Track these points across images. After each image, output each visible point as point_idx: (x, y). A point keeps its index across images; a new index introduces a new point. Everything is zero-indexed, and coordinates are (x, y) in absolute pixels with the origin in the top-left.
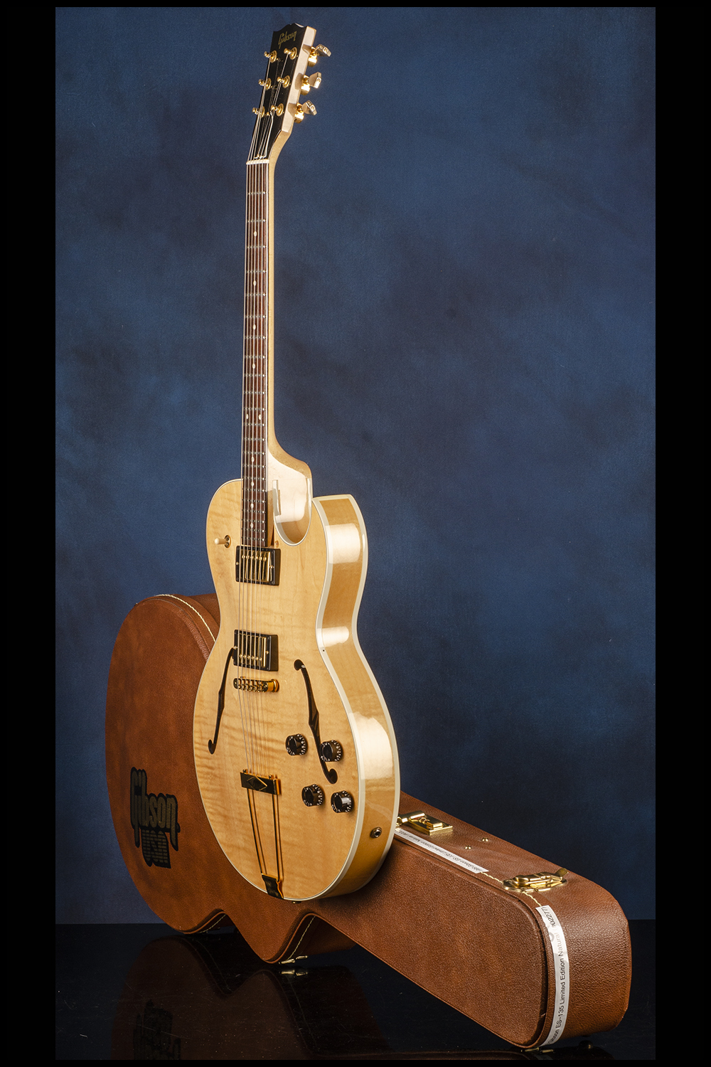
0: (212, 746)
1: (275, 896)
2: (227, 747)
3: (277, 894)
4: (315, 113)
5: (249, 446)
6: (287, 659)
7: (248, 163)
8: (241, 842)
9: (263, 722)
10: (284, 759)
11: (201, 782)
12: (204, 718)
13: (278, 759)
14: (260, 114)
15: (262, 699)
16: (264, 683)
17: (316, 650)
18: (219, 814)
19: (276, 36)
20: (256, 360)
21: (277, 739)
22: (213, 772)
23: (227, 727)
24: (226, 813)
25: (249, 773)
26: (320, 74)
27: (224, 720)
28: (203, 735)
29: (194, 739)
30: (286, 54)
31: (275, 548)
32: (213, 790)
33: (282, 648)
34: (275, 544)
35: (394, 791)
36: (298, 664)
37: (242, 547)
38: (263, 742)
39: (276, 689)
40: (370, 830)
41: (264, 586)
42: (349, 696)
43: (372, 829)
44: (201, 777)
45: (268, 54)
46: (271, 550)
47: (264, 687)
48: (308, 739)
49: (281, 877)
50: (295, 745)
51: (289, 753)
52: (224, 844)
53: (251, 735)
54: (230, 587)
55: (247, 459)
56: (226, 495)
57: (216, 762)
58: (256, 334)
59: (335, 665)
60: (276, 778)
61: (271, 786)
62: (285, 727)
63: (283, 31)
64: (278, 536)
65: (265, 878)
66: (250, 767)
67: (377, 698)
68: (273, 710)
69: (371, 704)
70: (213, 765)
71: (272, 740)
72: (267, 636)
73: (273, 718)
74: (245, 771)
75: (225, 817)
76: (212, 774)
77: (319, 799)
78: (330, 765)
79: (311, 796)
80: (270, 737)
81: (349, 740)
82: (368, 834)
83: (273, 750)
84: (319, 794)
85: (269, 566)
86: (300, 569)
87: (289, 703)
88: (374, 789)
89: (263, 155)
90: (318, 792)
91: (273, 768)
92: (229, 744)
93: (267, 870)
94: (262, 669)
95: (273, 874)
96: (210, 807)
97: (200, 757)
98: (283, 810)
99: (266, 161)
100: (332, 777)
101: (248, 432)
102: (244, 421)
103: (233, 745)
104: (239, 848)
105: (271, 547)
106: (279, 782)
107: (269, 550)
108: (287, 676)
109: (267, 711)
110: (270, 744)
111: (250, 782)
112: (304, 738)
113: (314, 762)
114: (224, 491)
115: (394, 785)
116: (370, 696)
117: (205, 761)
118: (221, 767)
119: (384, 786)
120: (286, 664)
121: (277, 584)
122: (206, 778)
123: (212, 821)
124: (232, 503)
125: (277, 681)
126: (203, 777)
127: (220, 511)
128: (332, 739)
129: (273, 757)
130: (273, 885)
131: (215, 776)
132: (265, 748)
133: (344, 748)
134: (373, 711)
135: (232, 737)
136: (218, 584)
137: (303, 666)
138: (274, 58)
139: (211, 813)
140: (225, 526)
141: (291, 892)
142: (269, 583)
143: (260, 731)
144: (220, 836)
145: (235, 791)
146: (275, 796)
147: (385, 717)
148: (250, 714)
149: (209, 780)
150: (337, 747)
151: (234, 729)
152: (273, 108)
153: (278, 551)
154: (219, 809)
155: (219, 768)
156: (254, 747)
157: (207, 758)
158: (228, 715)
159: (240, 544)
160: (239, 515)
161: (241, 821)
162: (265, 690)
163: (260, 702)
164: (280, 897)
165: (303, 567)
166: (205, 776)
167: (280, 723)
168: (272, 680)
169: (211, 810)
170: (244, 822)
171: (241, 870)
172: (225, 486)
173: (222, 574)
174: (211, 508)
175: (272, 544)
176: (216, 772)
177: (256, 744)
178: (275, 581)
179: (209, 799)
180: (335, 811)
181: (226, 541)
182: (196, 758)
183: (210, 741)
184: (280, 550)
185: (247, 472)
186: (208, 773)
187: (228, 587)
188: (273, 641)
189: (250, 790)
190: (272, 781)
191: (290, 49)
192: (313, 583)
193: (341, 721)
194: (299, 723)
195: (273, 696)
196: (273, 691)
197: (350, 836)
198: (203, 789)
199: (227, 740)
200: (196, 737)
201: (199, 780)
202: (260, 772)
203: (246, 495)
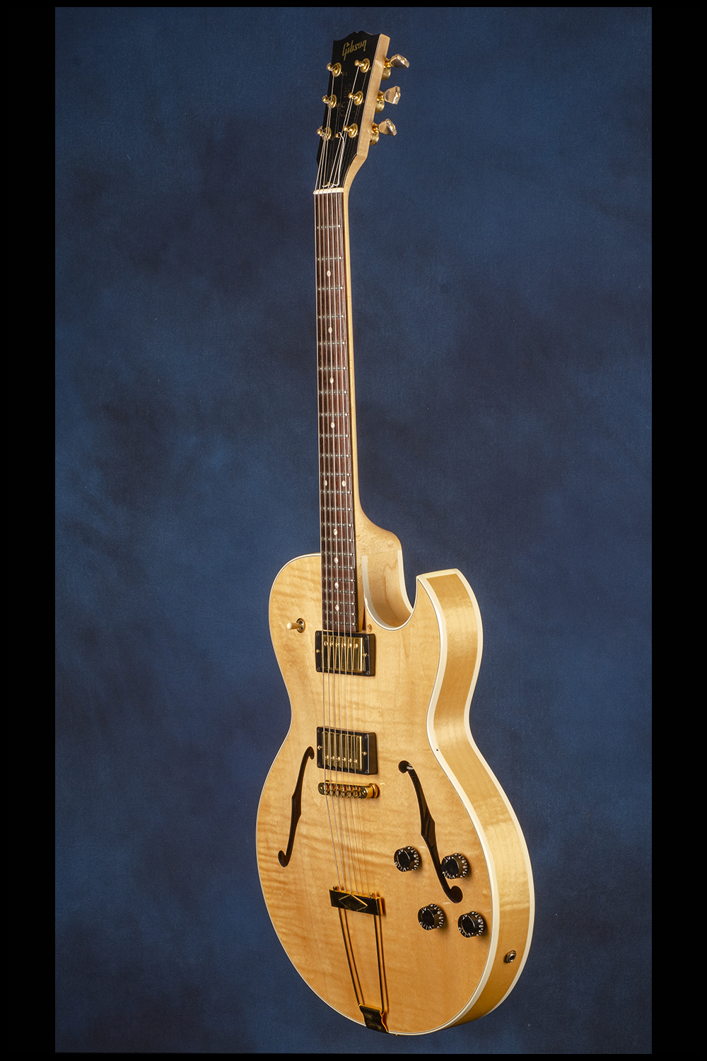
0: (284, 859)
1: (376, 1029)
2: (307, 859)
3: (380, 1028)
4: (395, 134)
5: (330, 517)
6: (389, 761)
7: (316, 192)
8: (327, 968)
9: (358, 832)
10: (389, 875)
11: (268, 899)
12: (271, 825)
13: (380, 874)
14: (327, 136)
15: (355, 807)
16: (363, 788)
17: (428, 750)
18: (296, 935)
19: (338, 46)
20: (336, 418)
21: (378, 851)
22: (287, 887)
23: (305, 837)
24: (305, 934)
25: (340, 891)
26: (399, 89)
27: (301, 828)
28: (271, 845)
29: (258, 849)
30: (357, 67)
31: (368, 632)
32: (286, 908)
33: (382, 748)
34: (367, 629)
35: (529, 908)
36: (404, 766)
37: (325, 633)
38: (356, 855)
39: (376, 794)
40: (504, 955)
41: (355, 676)
42: (473, 802)
43: (506, 953)
44: (268, 893)
45: (331, 66)
46: (364, 636)
47: (359, 793)
48: (421, 852)
49: (386, 1008)
50: (406, 860)
51: (399, 869)
52: (303, 969)
53: (342, 847)
54: (306, 676)
55: (329, 532)
56: (296, 573)
57: (291, 876)
58: (335, 388)
59: (451, 766)
60: (378, 896)
61: (373, 907)
62: (388, 838)
63: (348, 39)
64: (371, 619)
65: (363, 1010)
66: (342, 882)
67: (503, 802)
68: (372, 818)
69: (498, 809)
70: (286, 880)
71: (372, 853)
72: (363, 735)
73: (371, 828)
74: (336, 888)
75: (304, 938)
76: (284, 889)
77: (440, 921)
78: (452, 882)
79: (430, 918)
80: (369, 848)
81: (477, 852)
82: (502, 960)
83: (373, 864)
84: (439, 916)
85: (362, 655)
86: (402, 657)
87: (394, 811)
88: (508, 908)
89: (336, 183)
90: (439, 913)
91: (374, 885)
92: (309, 856)
93: (365, 1000)
94: (358, 772)
95: (375, 1004)
96: (281, 927)
97: (267, 870)
98: (387, 932)
99: (339, 190)
100: (455, 895)
101: (329, 501)
102: (322, 488)
103: (316, 857)
104: (324, 974)
105: (362, 632)
106: (383, 901)
107: (359, 636)
108: (390, 781)
109: (364, 819)
110: (369, 858)
111: (340, 900)
112: (416, 850)
113: (430, 878)
114: (293, 568)
115: (528, 902)
116: (495, 800)
117: (274, 875)
118: (297, 882)
119: (519, 903)
120: (387, 766)
121: (373, 674)
122: (276, 894)
123: (284, 942)
124: (304, 581)
125: (376, 786)
126: (272, 893)
127: (288, 590)
128: (455, 851)
129: (373, 872)
130: (375, 1019)
131: (290, 892)
132: (359, 861)
133: (471, 861)
134: (501, 817)
135: (313, 849)
136: (288, 673)
137: (408, 768)
138: (337, 72)
139: (284, 933)
140: (296, 608)
141: (399, 1026)
142: (363, 674)
143: (354, 843)
144: (295, 960)
145: (319, 910)
146: (377, 917)
147: (513, 824)
148: (340, 823)
149: (280, 897)
150: (463, 862)
151: (316, 839)
152: (345, 129)
153: (373, 637)
154: (296, 929)
155: (296, 883)
156: (345, 860)
157: (277, 871)
158: (306, 823)
159: (320, 628)
160: (319, 595)
161: (327, 943)
162: (364, 796)
163: (354, 809)
164: (384, 1031)
165: (407, 656)
166: (275, 891)
167: (381, 834)
168: (371, 785)
169: (284, 930)
170: (332, 945)
171: (327, 999)
172: (294, 562)
173: (295, 661)
174: (275, 587)
175: (364, 628)
176: (292, 887)
177: (349, 857)
178: (370, 670)
179: (280, 917)
180: (464, 934)
181: (300, 626)
182: (260, 871)
183: (281, 853)
184: (374, 634)
185: (327, 547)
186: (278, 889)
187: (303, 677)
188: (370, 741)
189: (342, 910)
190: (374, 900)
191: (361, 61)
192: (422, 673)
193: (465, 831)
194: (407, 833)
195: (372, 802)
196: (373, 797)
197: (482, 963)
198: (270, 906)
199: (306, 851)
200: (260, 847)
201: (265, 896)
202: (354, 888)
203: (327, 573)
